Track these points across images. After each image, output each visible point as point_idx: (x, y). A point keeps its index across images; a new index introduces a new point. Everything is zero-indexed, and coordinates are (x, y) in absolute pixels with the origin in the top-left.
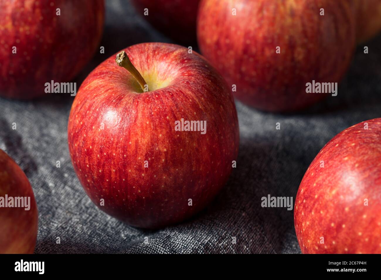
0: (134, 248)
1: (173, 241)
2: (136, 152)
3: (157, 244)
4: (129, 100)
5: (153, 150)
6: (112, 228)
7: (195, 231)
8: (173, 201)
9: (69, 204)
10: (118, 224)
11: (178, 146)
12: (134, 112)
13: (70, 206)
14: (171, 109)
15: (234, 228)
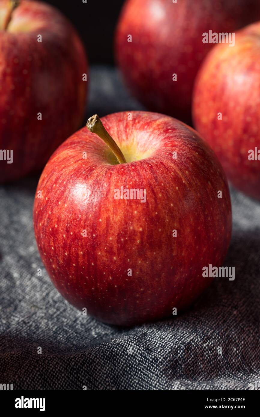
0: (103, 345)
1: (149, 339)
2: (107, 231)
3: (130, 341)
4: (102, 171)
5: (127, 230)
6: (82, 325)
7: (176, 329)
8: (150, 291)
9: (35, 297)
10: (89, 321)
11: (156, 225)
12: (105, 185)
13: (35, 299)
14: (149, 182)
15: (223, 327)
